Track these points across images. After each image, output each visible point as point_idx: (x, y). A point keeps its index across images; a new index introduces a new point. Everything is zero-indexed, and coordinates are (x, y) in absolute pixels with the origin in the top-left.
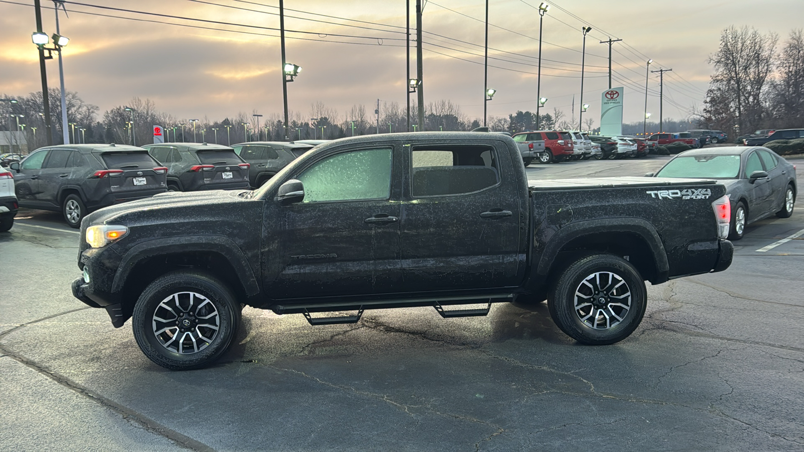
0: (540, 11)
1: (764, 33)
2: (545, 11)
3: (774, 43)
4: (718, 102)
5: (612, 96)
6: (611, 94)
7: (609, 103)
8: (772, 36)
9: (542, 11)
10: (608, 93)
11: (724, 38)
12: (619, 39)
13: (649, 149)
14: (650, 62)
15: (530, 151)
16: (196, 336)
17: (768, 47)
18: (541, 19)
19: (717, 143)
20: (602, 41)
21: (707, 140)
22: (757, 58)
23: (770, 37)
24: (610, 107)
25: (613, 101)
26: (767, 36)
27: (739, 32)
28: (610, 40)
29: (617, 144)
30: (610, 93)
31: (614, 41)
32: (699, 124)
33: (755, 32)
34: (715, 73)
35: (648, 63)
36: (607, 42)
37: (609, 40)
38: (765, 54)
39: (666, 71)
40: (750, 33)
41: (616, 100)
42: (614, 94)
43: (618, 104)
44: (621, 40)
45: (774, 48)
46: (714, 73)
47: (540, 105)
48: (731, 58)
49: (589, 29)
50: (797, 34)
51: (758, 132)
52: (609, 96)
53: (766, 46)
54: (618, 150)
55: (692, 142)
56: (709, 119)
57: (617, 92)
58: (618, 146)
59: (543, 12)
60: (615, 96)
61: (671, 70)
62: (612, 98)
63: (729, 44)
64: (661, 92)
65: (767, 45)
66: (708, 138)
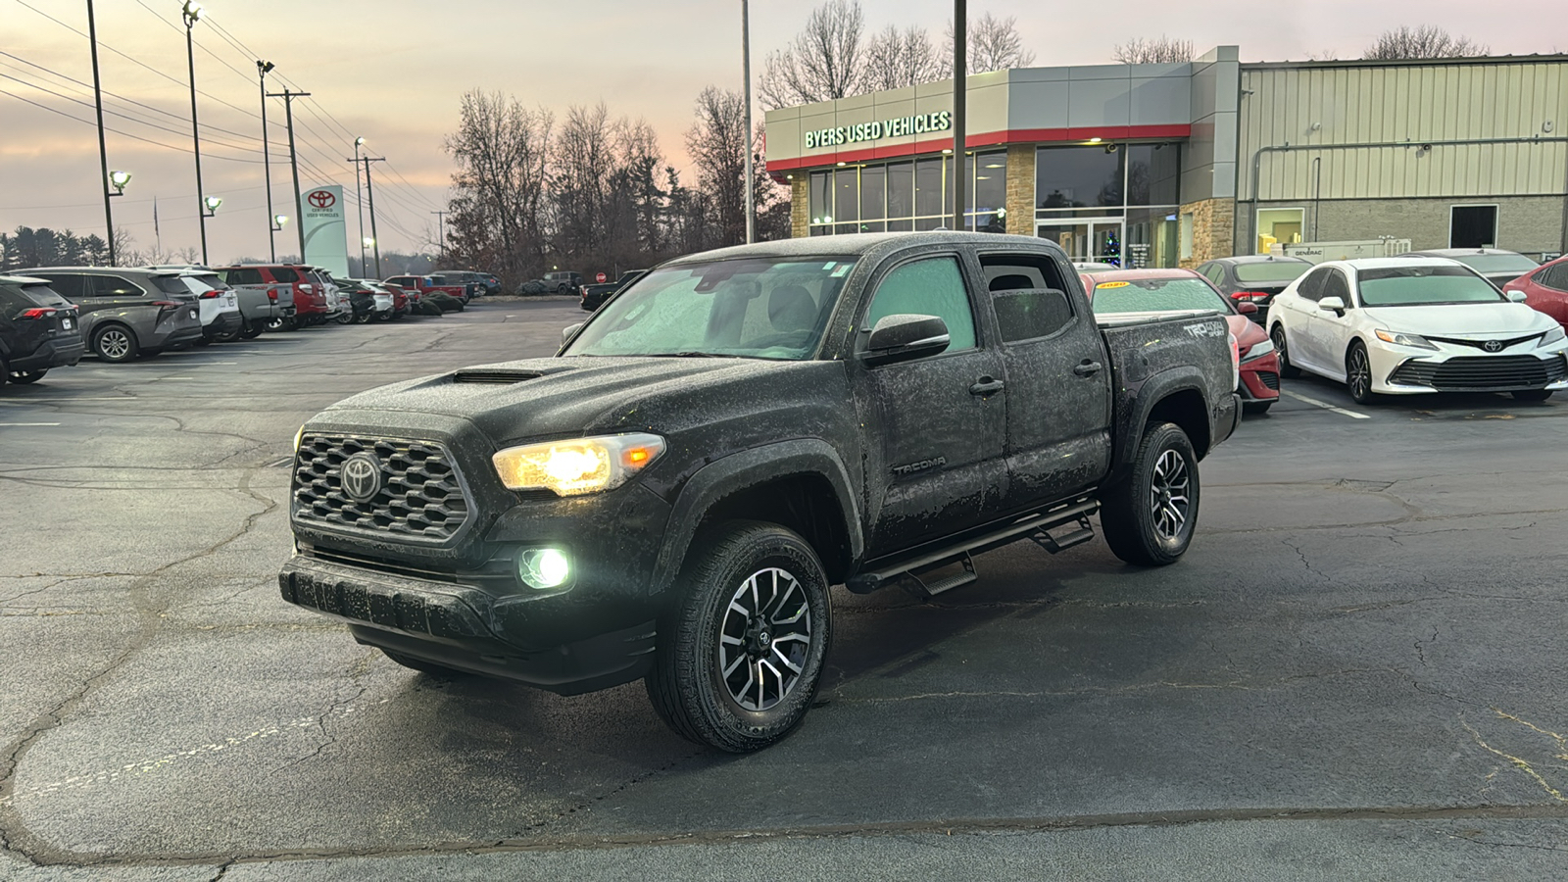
0: (185, 18)
1: (531, 107)
2: (194, 17)
3: (548, 125)
4: (467, 223)
5: (322, 201)
6: (319, 198)
7: (317, 215)
8: (544, 115)
9: (188, 17)
10: (312, 195)
11: (467, 110)
12: (305, 92)
13: (412, 305)
14: (360, 141)
15: (272, 304)
16: (779, 665)
17: (540, 133)
18: (189, 33)
19: (485, 295)
20: (270, 93)
21: (476, 289)
22: (522, 152)
23: (541, 115)
24: (318, 224)
25: (326, 212)
26: (536, 113)
27: (489, 101)
28: (287, 91)
29: (373, 293)
30: (317, 195)
31: (295, 95)
32: (441, 262)
33: (517, 104)
34: (459, 170)
35: (357, 143)
36: (281, 95)
37: (284, 92)
38: (533, 144)
39: (376, 160)
40: (507, 106)
41: (331, 210)
42: (324, 198)
43: (333, 219)
44: (309, 94)
45: (549, 135)
46: (457, 171)
47: (206, 212)
48: (482, 146)
49: (270, 66)
50: (579, 114)
51: (548, 277)
52: (315, 202)
53: (536, 130)
54: (377, 305)
55: (460, 292)
56: (455, 253)
57: (330, 195)
58: (375, 297)
59: (191, 20)
60: (329, 202)
61: (384, 159)
62: (322, 206)
63: (475, 120)
64: (371, 200)
65: (536, 128)
66: (476, 286)
